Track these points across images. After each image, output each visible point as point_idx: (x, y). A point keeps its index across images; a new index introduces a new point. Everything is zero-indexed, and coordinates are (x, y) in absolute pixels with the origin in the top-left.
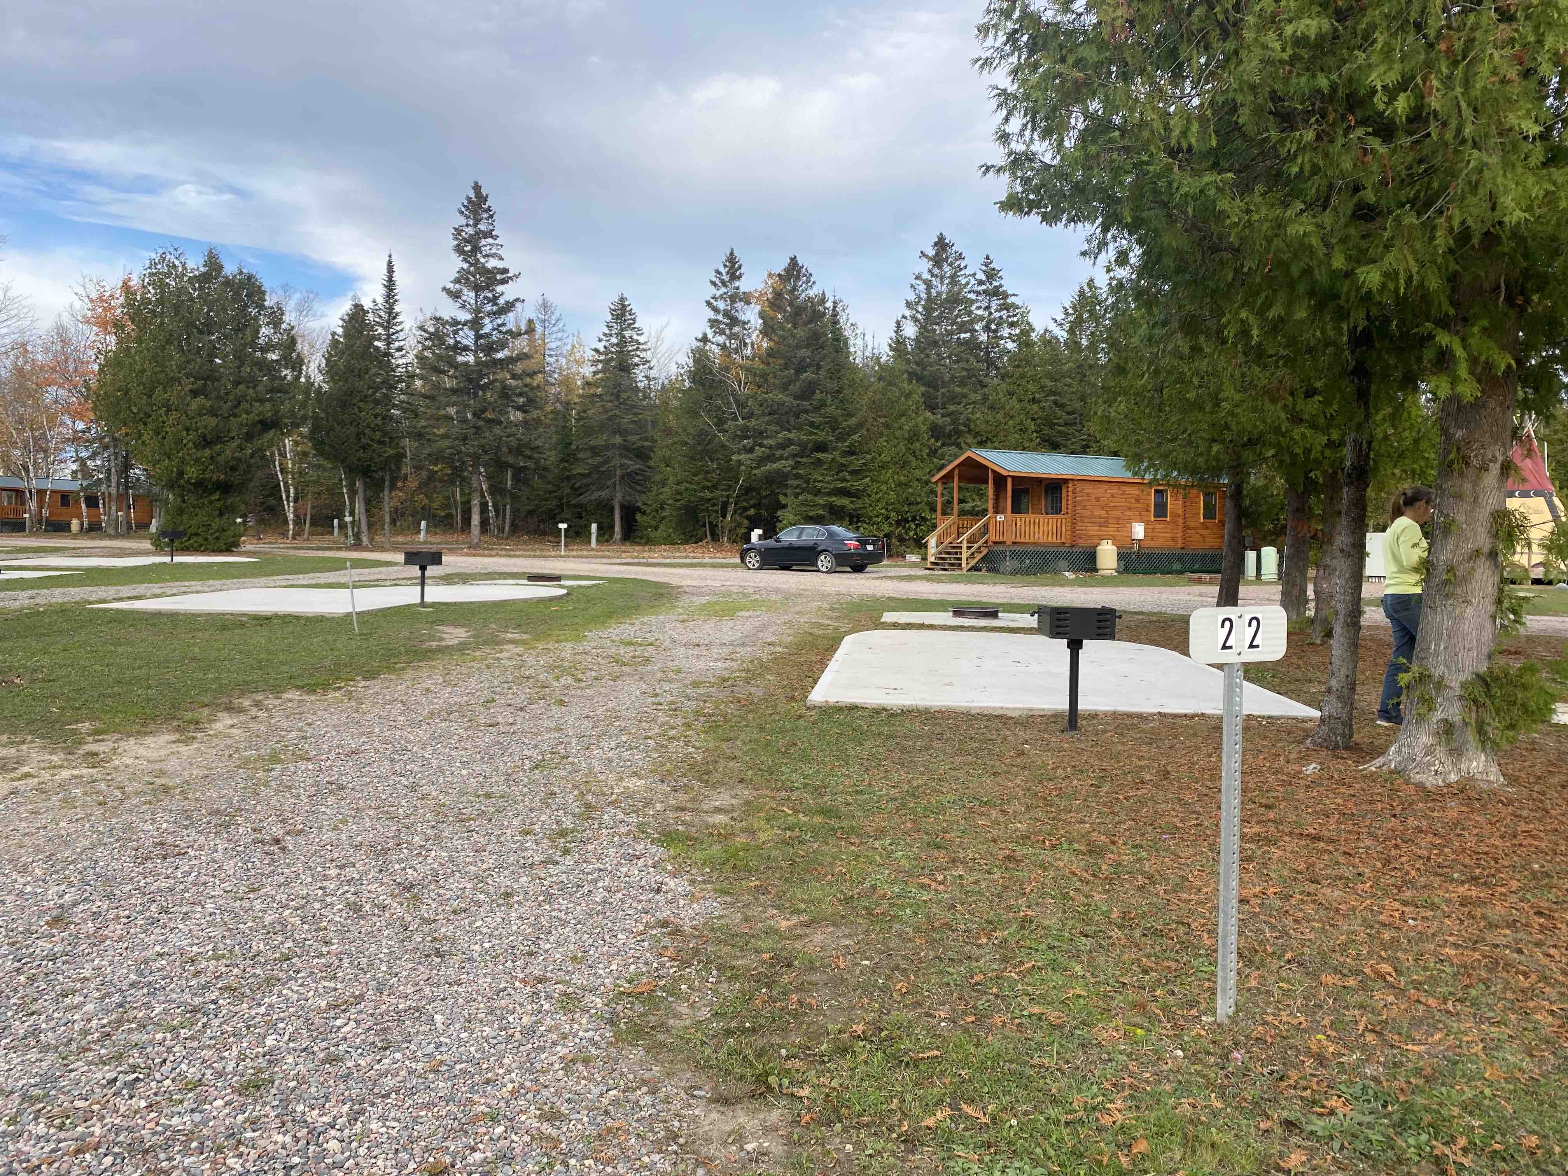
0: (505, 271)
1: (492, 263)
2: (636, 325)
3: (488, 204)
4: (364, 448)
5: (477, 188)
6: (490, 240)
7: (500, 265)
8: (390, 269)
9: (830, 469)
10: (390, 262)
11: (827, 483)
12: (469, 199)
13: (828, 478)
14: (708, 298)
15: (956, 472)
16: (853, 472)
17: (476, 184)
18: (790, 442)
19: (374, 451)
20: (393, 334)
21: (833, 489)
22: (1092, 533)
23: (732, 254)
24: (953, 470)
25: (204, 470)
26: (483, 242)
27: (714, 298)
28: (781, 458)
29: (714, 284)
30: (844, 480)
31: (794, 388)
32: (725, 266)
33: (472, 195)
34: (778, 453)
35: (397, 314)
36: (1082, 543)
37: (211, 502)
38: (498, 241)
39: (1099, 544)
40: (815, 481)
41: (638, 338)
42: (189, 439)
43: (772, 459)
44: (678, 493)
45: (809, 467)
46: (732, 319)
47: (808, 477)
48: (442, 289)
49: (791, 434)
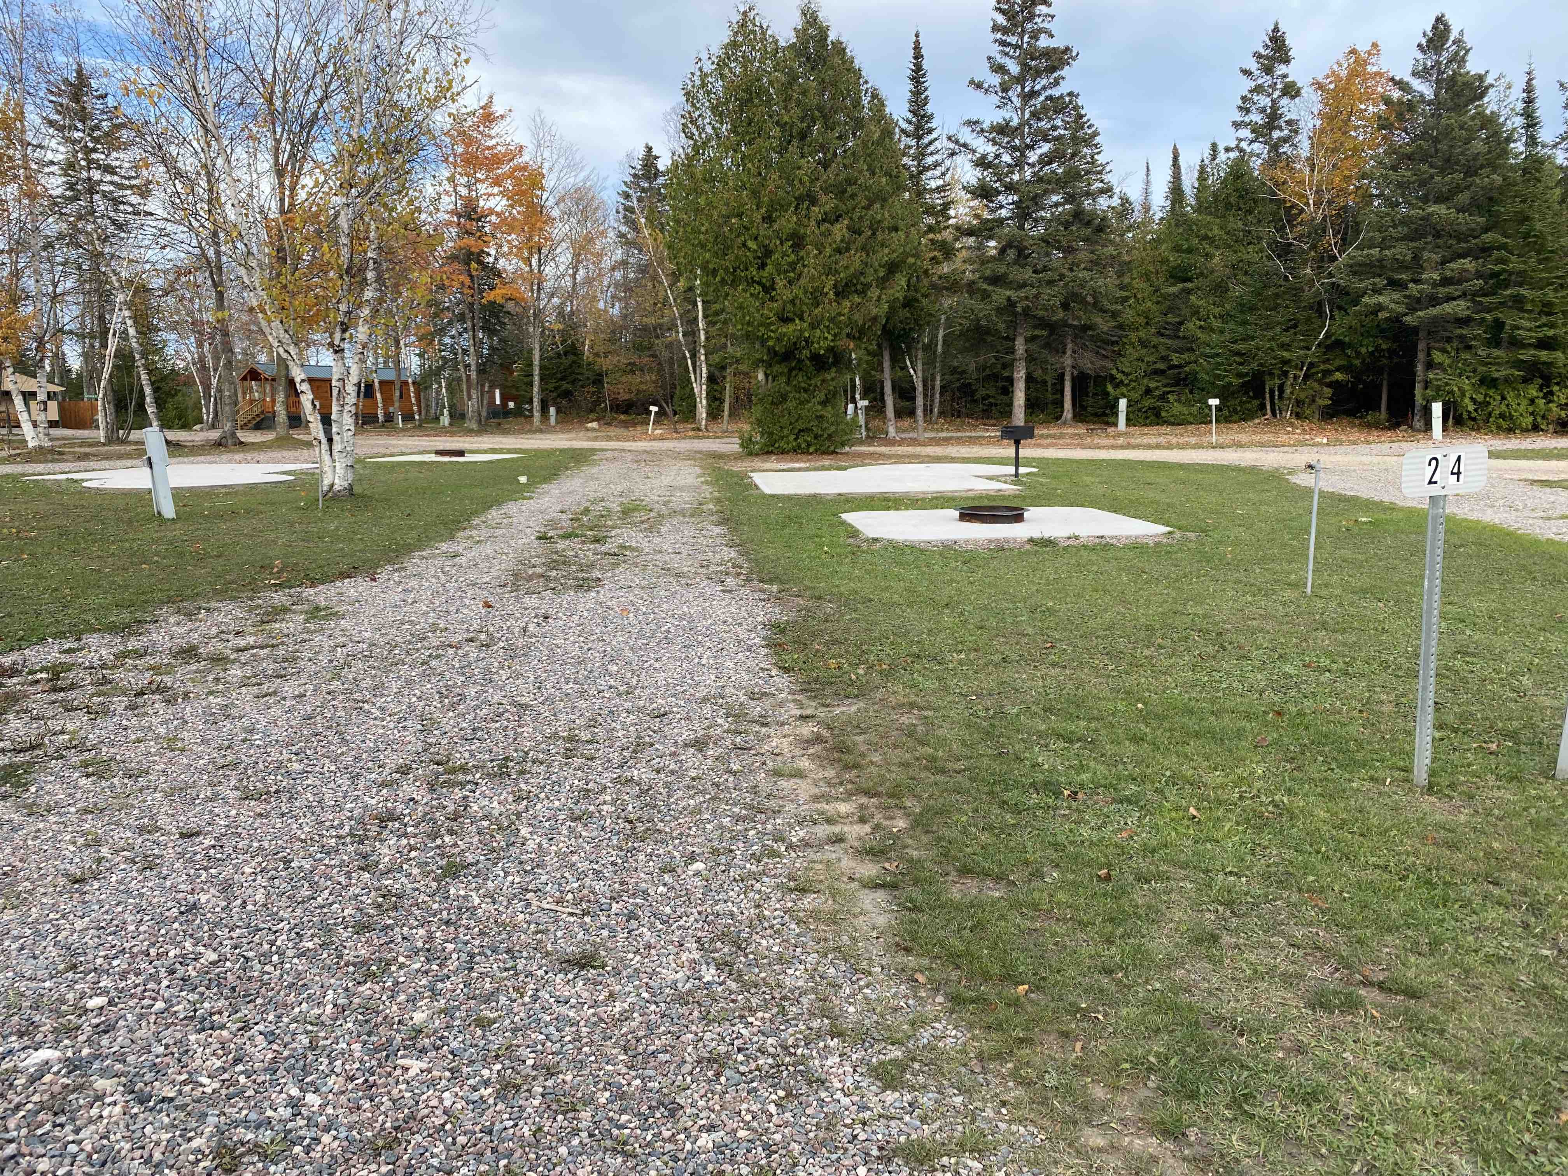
0: (1065, 50)
1: (1043, 42)
6: (1043, 9)
7: (1056, 43)
8: (918, 55)
9: (1533, 311)
10: (917, 43)
11: (1530, 330)
13: (1530, 325)
14: (1242, 94)
18: (1463, 277)
20: (925, 146)
21: (1540, 339)
23: (1276, 29)
25: (837, 336)
26: (1037, 11)
27: (1251, 91)
28: (1450, 298)
29: (1247, 73)
30: (1552, 326)
31: (1463, 198)
32: (1267, 47)
34: (1443, 291)
35: (931, 117)
38: (1051, 10)
40: (1515, 328)
43: (1434, 301)
44: (1238, 353)
45: (1496, 308)
46: (1273, 117)
47: (1499, 325)
48: (972, 82)
49: (1468, 264)
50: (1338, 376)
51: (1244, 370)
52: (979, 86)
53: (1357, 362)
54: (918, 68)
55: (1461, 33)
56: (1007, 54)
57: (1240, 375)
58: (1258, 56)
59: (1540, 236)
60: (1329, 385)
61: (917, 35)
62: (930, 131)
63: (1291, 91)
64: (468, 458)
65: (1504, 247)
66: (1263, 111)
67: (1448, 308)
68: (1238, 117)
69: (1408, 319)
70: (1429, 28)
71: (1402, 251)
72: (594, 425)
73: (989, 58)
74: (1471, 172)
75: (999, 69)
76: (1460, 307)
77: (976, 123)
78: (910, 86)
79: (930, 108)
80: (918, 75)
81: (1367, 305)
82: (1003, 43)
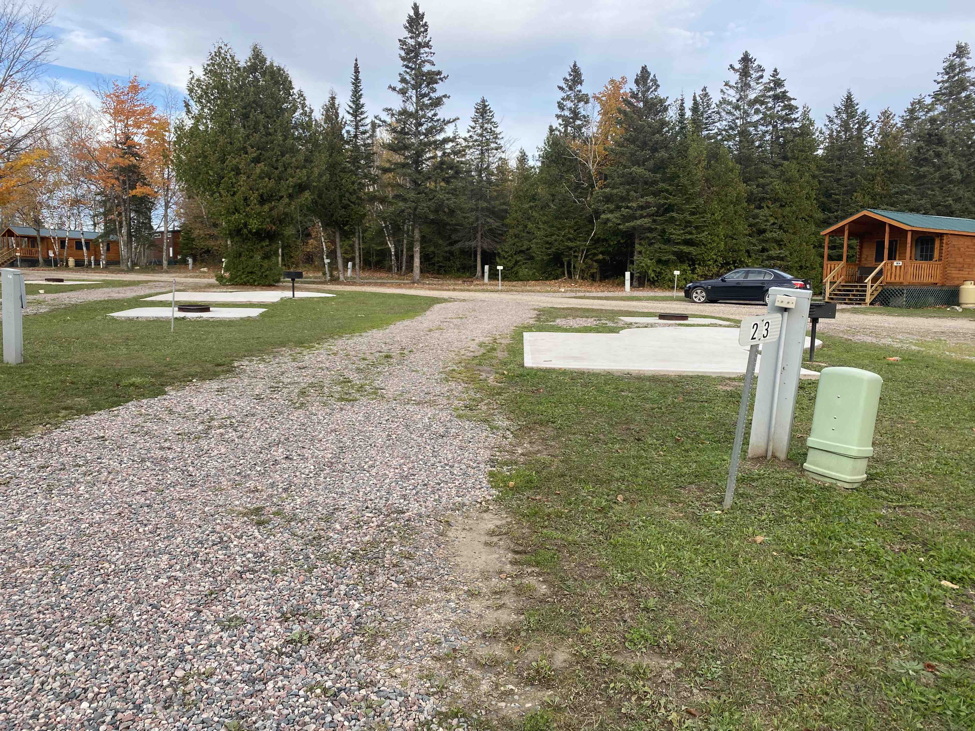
0: (439, 73)
1: (427, 68)
2: (492, 120)
3: (424, 21)
4: (345, 207)
5: (416, 8)
6: (427, 49)
7: (434, 69)
8: (357, 71)
9: (680, 225)
10: (356, 65)
11: (679, 235)
12: (410, 17)
13: (678, 232)
14: (560, 100)
15: (847, 228)
16: (696, 228)
17: (415, 4)
18: (647, 206)
19: (352, 210)
20: (360, 121)
21: (683, 240)
22: (954, 275)
23: (575, 66)
24: (843, 227)
25: (262, 223)
26: (422, 51)
27: (563, 99)
28: (642, 216)
29: (561, 88)
30: (691, 233)
31: (650, 164)
32: (570, 75)
33: (412, 13)
34: (639, 212)
35: (363, 106)
36: (948, 283)
37: (262, 247)
38: (432, 51)
39: (963, 284)
40: (671, 234)
41: (495, 129)
42: (254, 197)
43: (633, 218)
44: (547, 243)
45: (664, 223)
46: (576, 114)
47: (664, 231)
48: (390, 87)
49: (650, 199)
50: (601, 257)
51: (549, 251)
52: (394, 89)
53: (611, 249)
54: (357, 78)
55: (654, 76)
56: (408, 73)
57: (549, 255)
58: (566, 80)
59: (684, 186)
60: (596, 261)
61: (356, 60)
62: (362, 113)
63: (585, 99)
64: (65, 283)
65: (667, 191)
66: (570, 109)
67: (639, 222)
68: (558, 112)
69: (621, 227)
70: (639, 73)
71: (621, 191)
72: (205, 269)
73: (400, 74)
74: (654, 150)
75: (403, 80)
76: (646, 222)
77: (390, 110)
78: (352, 87)
79: (362, 101)
80: (356, 82)
81: (603, 219)
82: (407, 67)
